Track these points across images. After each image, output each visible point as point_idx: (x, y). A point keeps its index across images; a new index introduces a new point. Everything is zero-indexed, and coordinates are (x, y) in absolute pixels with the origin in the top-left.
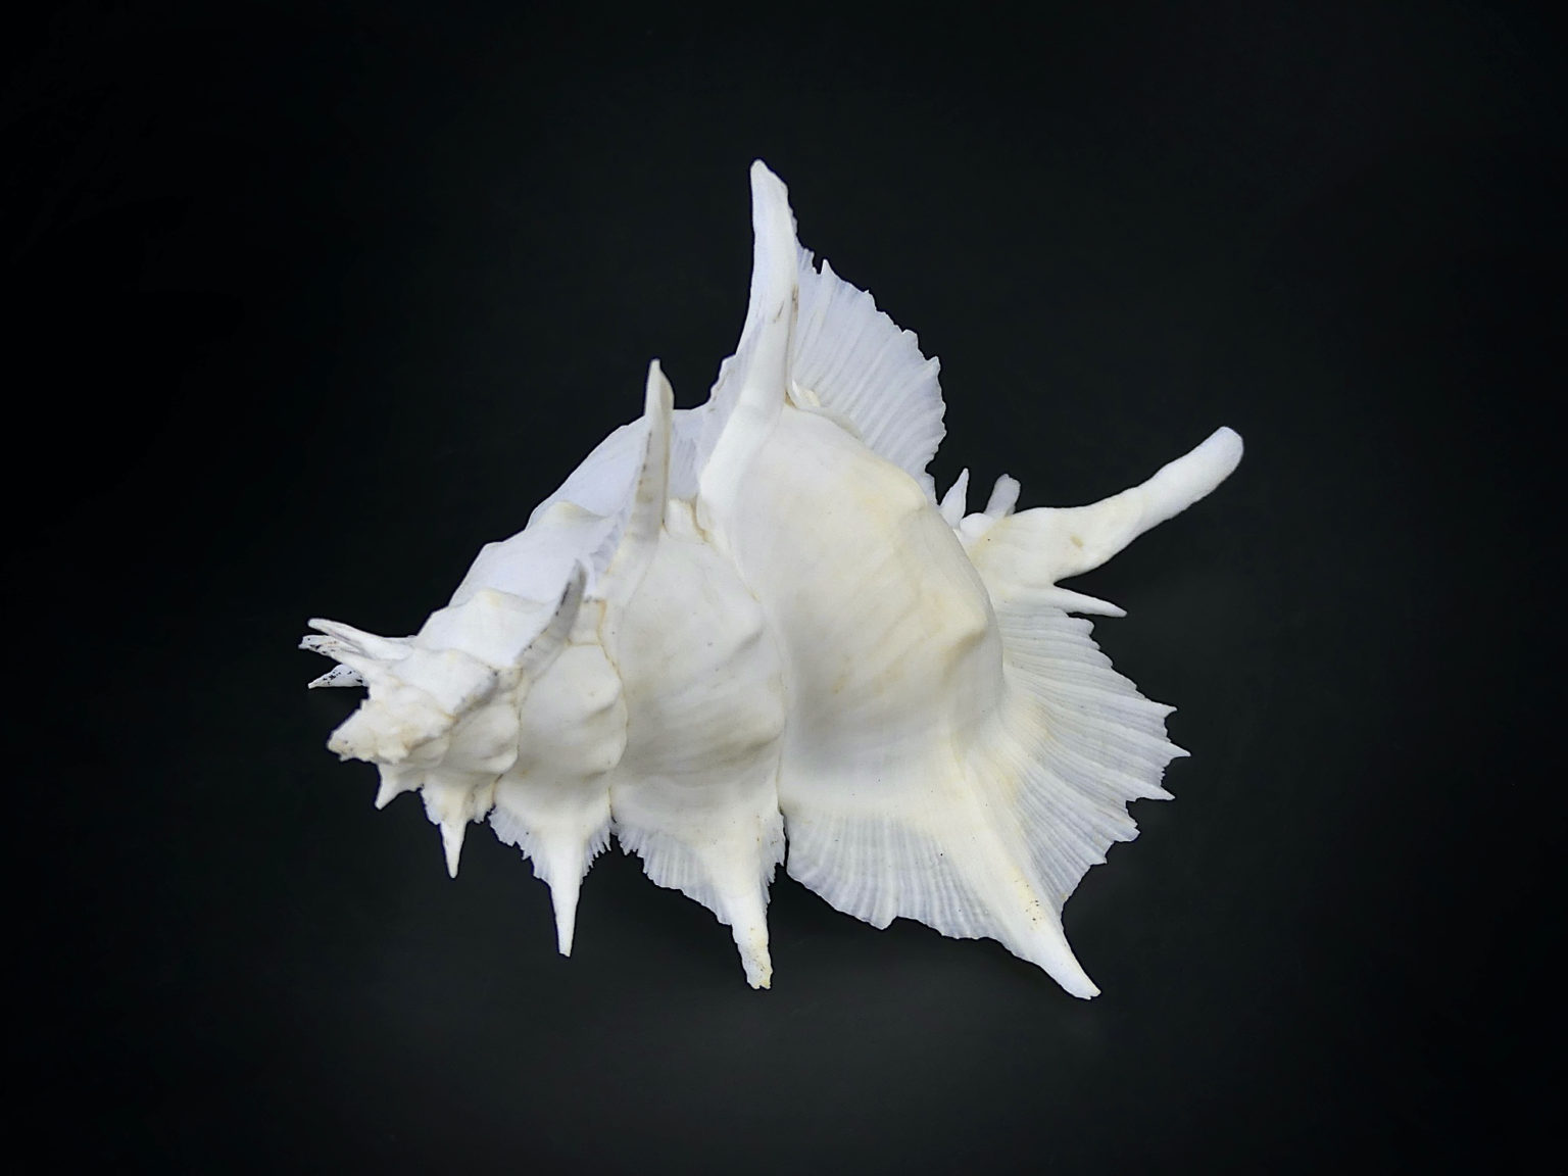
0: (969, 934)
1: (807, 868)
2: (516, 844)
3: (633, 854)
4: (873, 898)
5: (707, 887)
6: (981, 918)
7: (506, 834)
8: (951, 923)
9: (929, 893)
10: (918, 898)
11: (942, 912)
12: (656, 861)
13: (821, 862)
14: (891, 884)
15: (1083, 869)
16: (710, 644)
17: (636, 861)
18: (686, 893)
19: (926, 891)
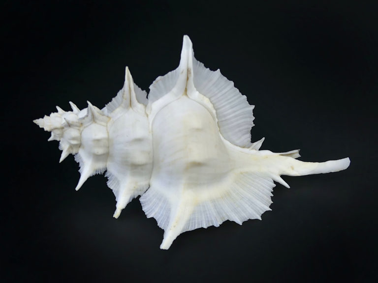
2: (79, 163)
3: (107, 178)
5: (118, 192)
6: (166, 225)
7: (77, 159)
9: (162, 216)
10: (160, 215)
11: (162, 220)
12: (111, 182)
13: (147, 199)
14: (157, 210)
16: (127, 136)
17: (106, 179)
18: (113, 191)
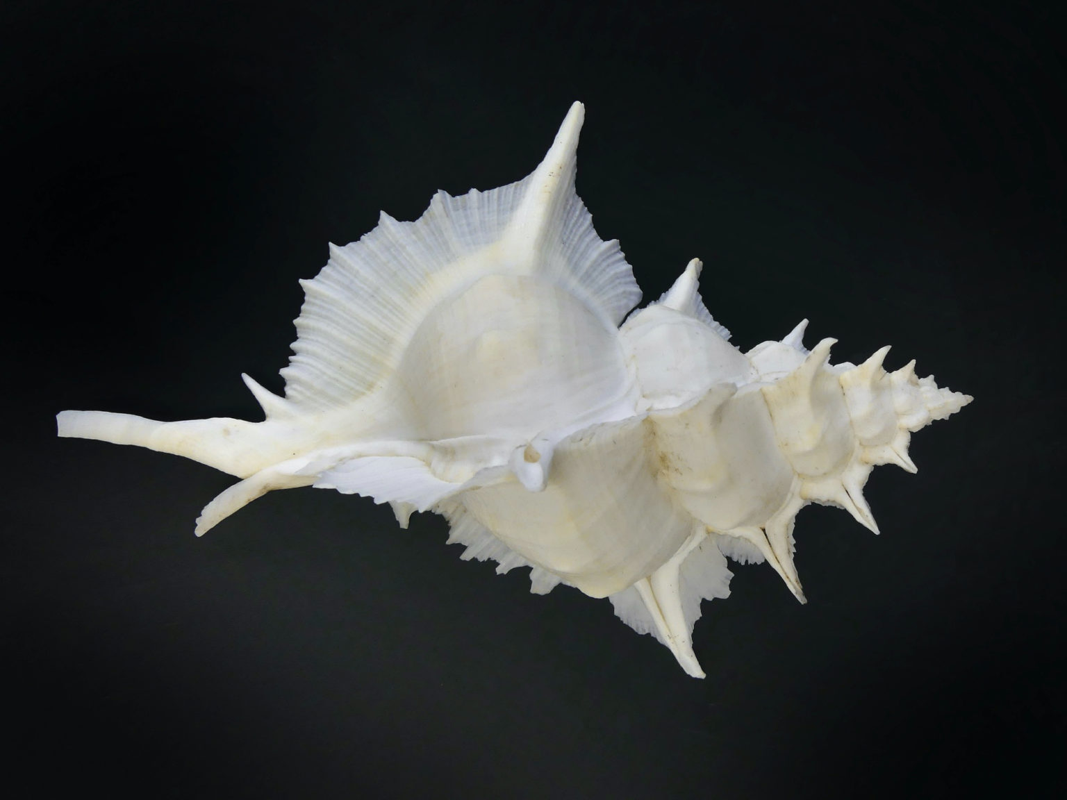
0: (581, 203)
1: (631, 293)
4: (608, 257)
6: (571, 202)
8: (582, 217)
9: (580, 237)
10: (587, 239)
11: (581, 225)
15: (489, 193)
19: (581, 238)
